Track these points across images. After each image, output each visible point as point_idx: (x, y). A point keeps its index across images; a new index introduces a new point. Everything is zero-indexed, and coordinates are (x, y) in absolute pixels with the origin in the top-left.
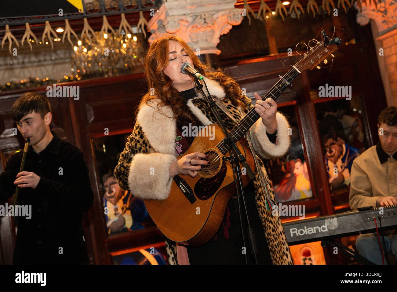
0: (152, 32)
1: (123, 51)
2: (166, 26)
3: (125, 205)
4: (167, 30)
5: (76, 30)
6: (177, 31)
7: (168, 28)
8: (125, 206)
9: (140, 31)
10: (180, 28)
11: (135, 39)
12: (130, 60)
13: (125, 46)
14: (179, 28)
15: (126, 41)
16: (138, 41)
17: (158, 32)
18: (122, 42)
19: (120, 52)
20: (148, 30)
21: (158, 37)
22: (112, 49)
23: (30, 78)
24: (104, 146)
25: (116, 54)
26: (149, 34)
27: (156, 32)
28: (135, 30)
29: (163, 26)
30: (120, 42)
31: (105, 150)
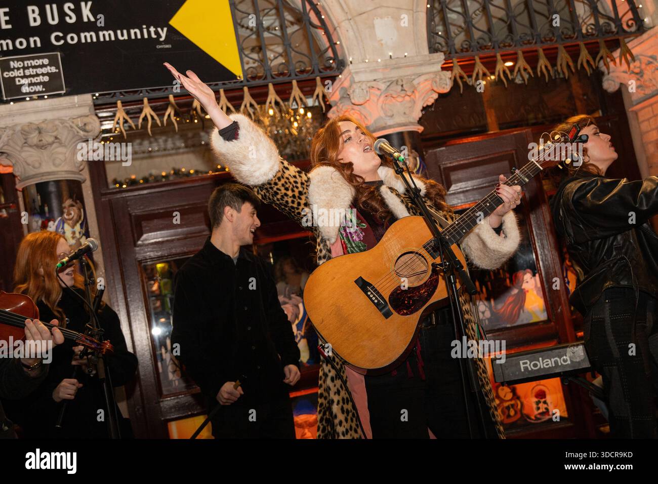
0: (332, 104)
1: (295, 132)
2: (352, 97)
3: (299, 332)
4: (353, 101)
5: (233, 103)
6: (366, 102)
7: (353, 98)
8: (299, 334)
9: (317, 104)
10: (370, 98)
11: (309, 115)
12: (302, 143)
13: (296, 125)
14: (368, 98)
15: (298, 118)
16: (312, 118)
17: (341, 103)
18: (292, 119)
19: (291, 134)
20: (328, 101)
21: (341, 109)
22: (279, 129)
23: (174, 169)
24: (271, 255)
25: (285, 135)
26: (329, 107)
27: (338, 104)
28: (310, 102)
29: (348, 96)
30: (290, 120)
31: (272, 260)
